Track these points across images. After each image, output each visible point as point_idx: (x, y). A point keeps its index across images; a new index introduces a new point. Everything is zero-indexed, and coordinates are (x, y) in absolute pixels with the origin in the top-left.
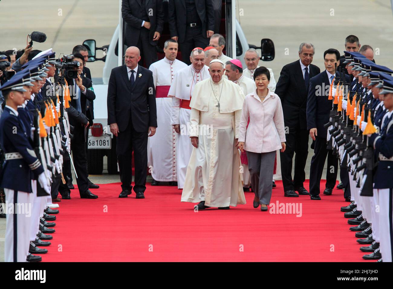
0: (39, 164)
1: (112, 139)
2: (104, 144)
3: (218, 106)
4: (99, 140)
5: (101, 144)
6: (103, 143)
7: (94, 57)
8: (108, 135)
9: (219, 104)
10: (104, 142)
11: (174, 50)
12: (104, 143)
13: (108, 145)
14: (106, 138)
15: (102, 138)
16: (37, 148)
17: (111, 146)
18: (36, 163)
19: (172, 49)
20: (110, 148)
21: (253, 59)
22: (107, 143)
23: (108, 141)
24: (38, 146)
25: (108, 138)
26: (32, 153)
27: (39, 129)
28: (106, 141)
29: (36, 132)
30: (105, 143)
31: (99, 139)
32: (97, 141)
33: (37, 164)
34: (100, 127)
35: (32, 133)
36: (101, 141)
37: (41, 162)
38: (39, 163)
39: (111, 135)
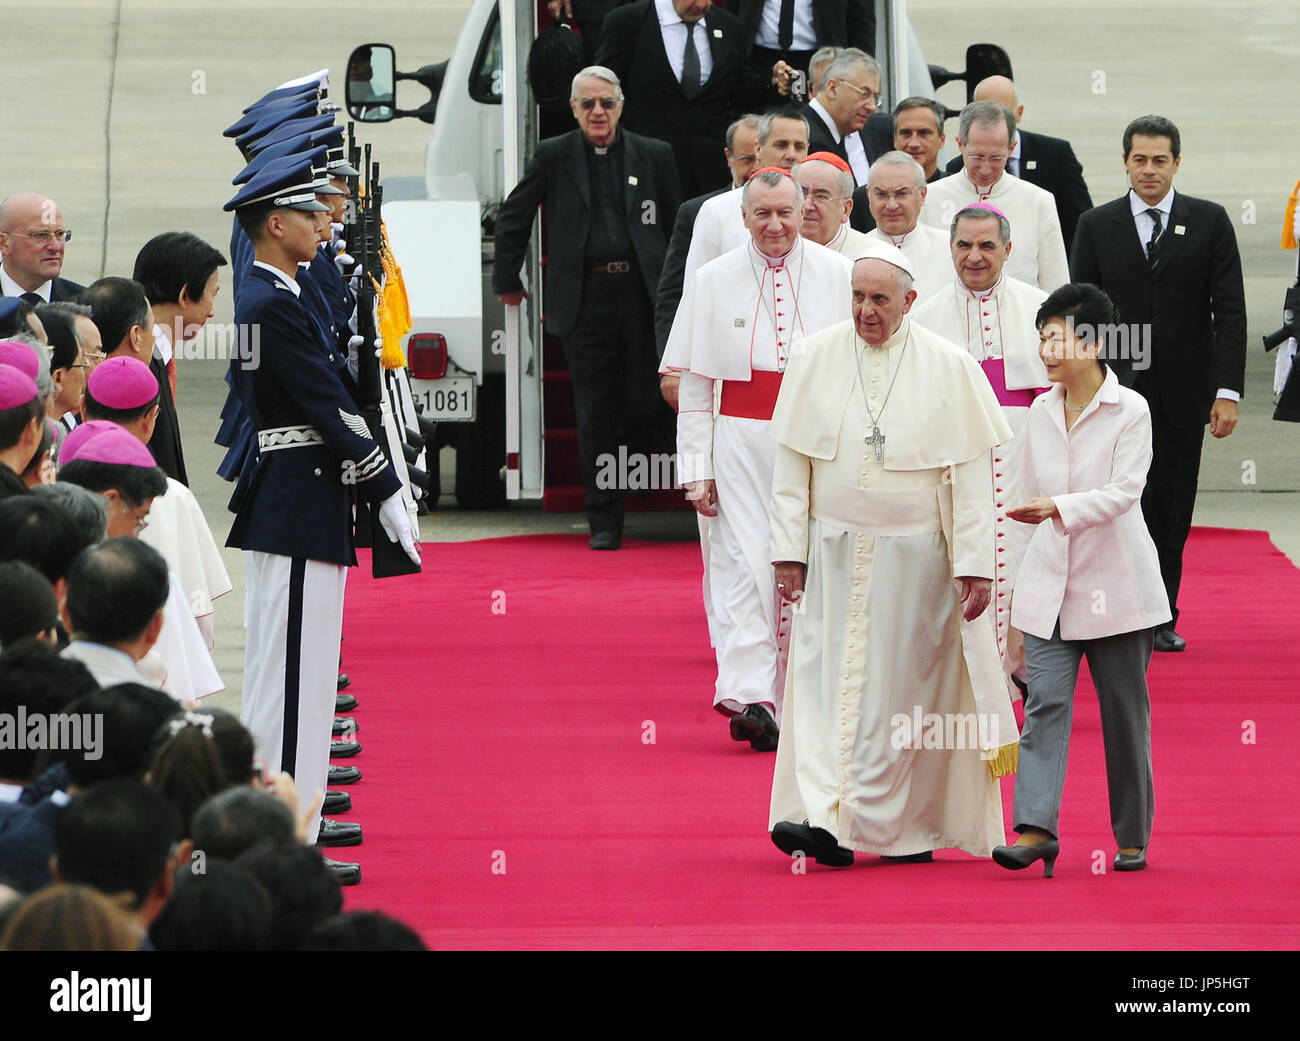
0: (381, 463)
1: (478, 387)
2: (452, 405)
3: (877, 439)
4: (436, 391)
5: (440, 406)
6: (447, 401)
7: (391, 104)
8: (465, 375)
9: (876, 431)
10: (452, 396)
11: (792, 148)
12: (451, 401)
13: (466, 409)
14: (458, 385)
15: (446, 386)
16: (372, 407)
17: (475, 413)
18: (372, 460)
19: (783, 144)
20: (473, 420)
21: (900, 193)
22: (460, 400)
23: (465, 394)
24: (378, 399)
25: (465, 386)
26: (357, 423)
27: (378, 342)
28: (459, 393)
29: (367, 351)
30: (454, 400)
31: (433, 386)
32: (427, 394)
33: (376, 461)
34: (436, 344)
35: (353, 356)
36: (440, 395)
37: (388, 456)
38: (381, 457)
39: (474, 374)
